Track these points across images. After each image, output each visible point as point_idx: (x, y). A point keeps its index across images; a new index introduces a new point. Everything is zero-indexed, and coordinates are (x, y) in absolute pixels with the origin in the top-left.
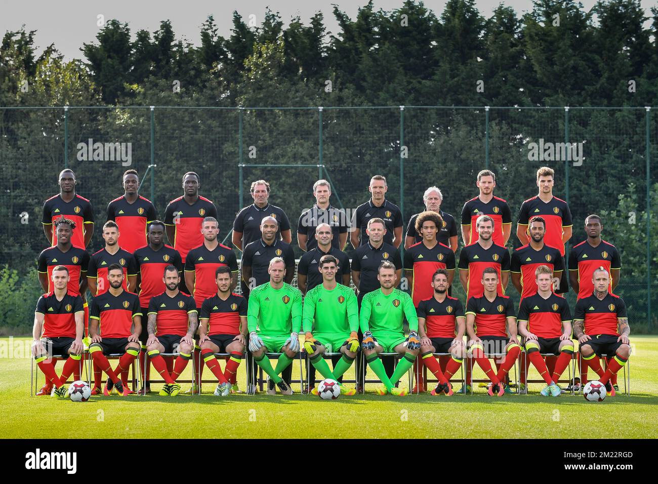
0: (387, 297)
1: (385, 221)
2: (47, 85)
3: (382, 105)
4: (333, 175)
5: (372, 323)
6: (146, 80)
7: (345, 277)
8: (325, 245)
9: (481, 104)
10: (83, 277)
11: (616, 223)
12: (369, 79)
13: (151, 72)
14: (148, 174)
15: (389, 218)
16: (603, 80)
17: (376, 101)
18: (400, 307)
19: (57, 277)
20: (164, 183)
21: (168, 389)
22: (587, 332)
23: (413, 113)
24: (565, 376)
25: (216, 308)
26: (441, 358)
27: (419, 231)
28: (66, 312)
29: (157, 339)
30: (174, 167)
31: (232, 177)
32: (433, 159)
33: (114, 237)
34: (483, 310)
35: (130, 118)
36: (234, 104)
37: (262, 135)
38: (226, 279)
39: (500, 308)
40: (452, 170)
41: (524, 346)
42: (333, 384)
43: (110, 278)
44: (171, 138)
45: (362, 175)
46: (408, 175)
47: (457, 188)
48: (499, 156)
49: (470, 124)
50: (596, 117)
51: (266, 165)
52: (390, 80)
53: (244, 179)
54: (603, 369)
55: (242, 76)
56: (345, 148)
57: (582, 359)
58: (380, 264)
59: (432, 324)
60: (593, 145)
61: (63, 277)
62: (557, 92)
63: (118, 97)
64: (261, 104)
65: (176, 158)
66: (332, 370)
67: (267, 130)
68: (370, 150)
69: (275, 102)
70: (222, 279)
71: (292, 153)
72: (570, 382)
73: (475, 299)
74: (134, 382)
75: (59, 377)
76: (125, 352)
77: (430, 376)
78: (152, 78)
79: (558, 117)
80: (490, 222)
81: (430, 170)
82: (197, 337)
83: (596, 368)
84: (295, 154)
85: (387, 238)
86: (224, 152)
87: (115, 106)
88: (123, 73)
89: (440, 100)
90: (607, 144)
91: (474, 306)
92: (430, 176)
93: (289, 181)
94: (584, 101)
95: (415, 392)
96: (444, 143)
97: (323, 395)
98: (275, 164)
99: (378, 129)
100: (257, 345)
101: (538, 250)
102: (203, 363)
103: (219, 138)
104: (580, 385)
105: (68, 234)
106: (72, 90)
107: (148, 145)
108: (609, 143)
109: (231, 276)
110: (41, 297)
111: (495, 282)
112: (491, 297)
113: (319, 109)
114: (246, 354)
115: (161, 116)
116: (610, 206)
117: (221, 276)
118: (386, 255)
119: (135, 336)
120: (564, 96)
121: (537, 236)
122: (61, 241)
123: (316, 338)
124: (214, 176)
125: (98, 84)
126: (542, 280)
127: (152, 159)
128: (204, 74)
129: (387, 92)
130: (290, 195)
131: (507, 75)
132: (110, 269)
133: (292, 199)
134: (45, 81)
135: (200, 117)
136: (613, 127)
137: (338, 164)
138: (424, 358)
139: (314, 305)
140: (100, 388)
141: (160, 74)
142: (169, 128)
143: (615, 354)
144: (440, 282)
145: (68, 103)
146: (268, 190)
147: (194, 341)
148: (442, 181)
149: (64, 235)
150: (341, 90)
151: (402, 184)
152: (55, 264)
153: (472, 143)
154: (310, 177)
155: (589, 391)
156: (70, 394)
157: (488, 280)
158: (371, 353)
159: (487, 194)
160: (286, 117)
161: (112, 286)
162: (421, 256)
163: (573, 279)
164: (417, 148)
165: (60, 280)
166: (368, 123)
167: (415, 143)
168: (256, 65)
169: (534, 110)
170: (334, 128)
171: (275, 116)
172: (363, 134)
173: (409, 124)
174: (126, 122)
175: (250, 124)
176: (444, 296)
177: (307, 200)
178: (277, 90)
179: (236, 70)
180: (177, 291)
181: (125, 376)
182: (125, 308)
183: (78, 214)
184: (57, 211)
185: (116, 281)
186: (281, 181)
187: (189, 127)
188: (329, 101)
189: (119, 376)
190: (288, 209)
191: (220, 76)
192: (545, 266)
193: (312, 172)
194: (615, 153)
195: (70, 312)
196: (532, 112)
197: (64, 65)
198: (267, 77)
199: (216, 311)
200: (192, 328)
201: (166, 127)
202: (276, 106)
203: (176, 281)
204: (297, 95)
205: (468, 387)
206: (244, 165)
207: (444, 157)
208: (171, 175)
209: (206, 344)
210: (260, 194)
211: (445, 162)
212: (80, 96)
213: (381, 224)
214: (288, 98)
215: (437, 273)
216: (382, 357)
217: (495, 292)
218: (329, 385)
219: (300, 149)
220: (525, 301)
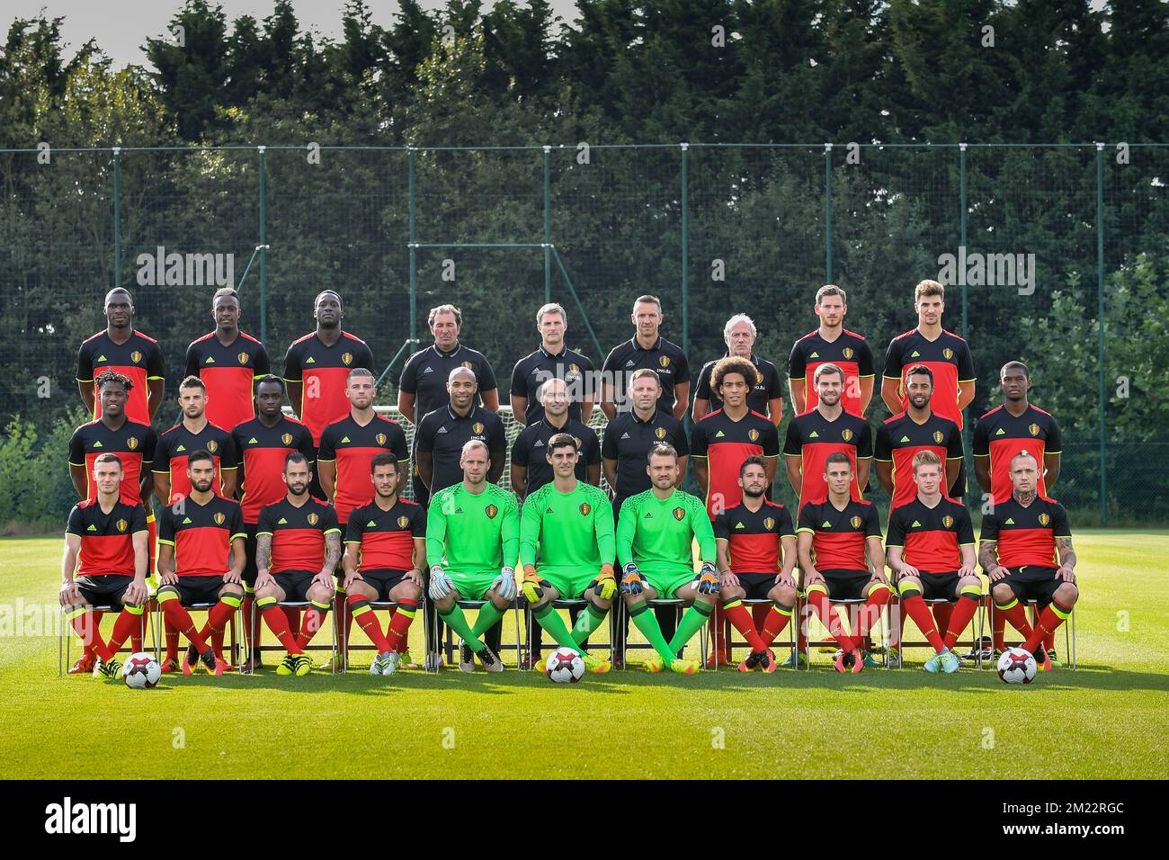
0: (663, 504)
1: (659, 373)
2: (85, 110)
3: (651, 142)
4: (568, 260)
5: (637, 547)
6: (250, 99)
7: (592, 468)
8: (557, 415)
9: (817, 139)
10: (146, 472)
11: (1048, 338)
12: (627, 97)
13: (260, 87)
14: (255, 259)
15: (666, 368)
16: (1023, 96)
17: (639, 134)
18: (685, 520)
19: (103, 474)
20: (283, 275)
21: (292, 664)
22: (1003, 562)
23: (702, 154)
24: (966, 635)
25: (372, 524)
26: (755, 607)
27: (716, 392)
28: (118, 533)
29: (272, 578)
30: (299, 247)
31: (398, 264)
32: (736, 231)
33: (199, 404)
34: (827, 525)
35: (225, 164)
36: (400, 140)
37: (448, 193)
38: (389, 475)
39: (856, 522)
40: (769, 252)
41: (896, 585)
42: (571, 657)
43: (192, 474)
44: (294, 198)
45: (616, 259)
46: (694, 259)
47: (778, 280)
48: (849, 227)
49: (800, 173)
50: (1013, 160)
51: (455, 245)
52: (664, 98)
53: (417, 269)
54: (1031, 624)
55: (413, 93)
56: (589, 214)
57: (995, 607)
58: (651, 448)
59: (737, 548)
60: (1008, 207)
61: (113, 474)
62: (945, 118)
63: (204, 129)
64: (445, 141)
65: (302, 232)
66: (569, 629)
67: (457, 184)
68: (631, 217)
69: (469, 138)
70: (381, 476)
71: (500, 223)
72: (975, 645)
73: (813, 506)
74: (235, 648)
75: (107, 644)
76: (218, 600)
77: (737, 637)
78: (261, 96)
79: (947, 161)
80: (838, 374)
81: (731, 251)
82: (340, 573)
83: (1019, 623)
84: (503, 225)
85: (663, 404)
86: (384, 222)
87: (200, 144)
88: (211, 87)
89: (749, 133)
90: (1031, 206)
91: (812, 518)
92: (732, 261)
93: (494, 270)
94: (993, 133)
95: (710, 666)
96: (756, 204)
97: (555, 675)
98: (469, 242)
99: (643, 181)
100: (443, 589)
101: (920, 423)
102: (350, 618)
103: (374, 198)
104: (991, 650)
105: (121, 399)
106: (126, 118)
107: (254, 211)
108: (1035, 203)
109: (397, 470)
110: (75, 507)
111: (847, 478)
112: (840, 502)
113: (543, 150)
114: (424, 603)
115: (278, 161)
116: (1036, 309)
117: (380, 469)
118: (661, 433)
119: (234, 573)
120: (958, 125)
121: (919, 399)
122: (108, 412)
123: (541, 576)
124: (367, 262)
125: (172, 106)
126: (925, 475)
127: (261, 233)
128: (349, 90)
129: (659, 118)
130: (495, 296)
131: (861, 89)
132: (191, 460)
133: (499, 300)
134: (81, 102)
135: (343, 163)
136: (1041, 177)
137: (576, 242)
138: (725, 608)
139: (538, 520)
140: (176, 660)
141: (274, 90)
142: (290, 181)
143: (1052, 600)
144: (754, 476)
145: (120, 140)
146: (458, 321)
147: (335, 580)
148: (753, 269)
149: (113, 402)
150: (580, 115)
151: (684, 275)
152: (100, 451)
153: (803, 205)
154: (530, 264)
155: (1008, 666)
156: (125, 676)
157: (835, 474)
158: (636, 601)
159: (832, 326)
160: (487, 162)
161: (197, 489)
162: (720, 434)
163: (982, 472)
164: (710, 213)
165: (107, 478)
166: (626, 172)
167: (707, 205)
168: (437, 74)
169: (908, 149)
170: (569, 180)
171: (470, 160)
172: (619, 190)
173: (697, 173)
174: (219, 171)
175: (427, 175)
176: (760, 501)
177: (524, 302)
178: (471, 116)
179: (402, 81)
180: (306, 496)
181: (218, 639)
182: (217, 526)
183: (138, 365)
184: (102, 358)
185: (204, 481)
186: (480, 270)
187: (324, 180)
188: (560, 134)
189: (209, 642)
190: (492, 317)
191: (375, 92)
192: (929, 452)
193: (534, 254)
194: (1043, 220)
195: (124, 533)
196: (903, 151)
197: (114, 76)
198: (456, 94)
199: (372, 529)
200: (332, 559)
201: (285, 180)
202: (471, 143)
203: (305, 480)
204: (507, 124)
205: (802, 656)
206: (417, 245)
207: (756, 228)
208: (294, 262)
209: (357, 587)
210: (444, 329)
211: (757, 237)
212: (140, 127)
213: (653, 379)
214: (491, 129)
215: (748, 462)
216: (656, 606)
217: (848, 494)
218: (566, 658)
219: (513, 217)
220: (896, 513)
